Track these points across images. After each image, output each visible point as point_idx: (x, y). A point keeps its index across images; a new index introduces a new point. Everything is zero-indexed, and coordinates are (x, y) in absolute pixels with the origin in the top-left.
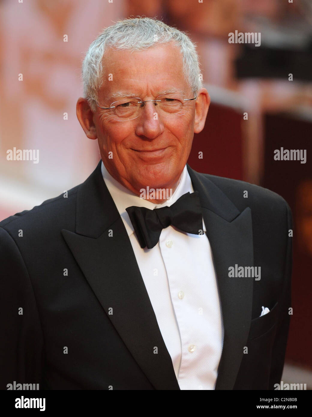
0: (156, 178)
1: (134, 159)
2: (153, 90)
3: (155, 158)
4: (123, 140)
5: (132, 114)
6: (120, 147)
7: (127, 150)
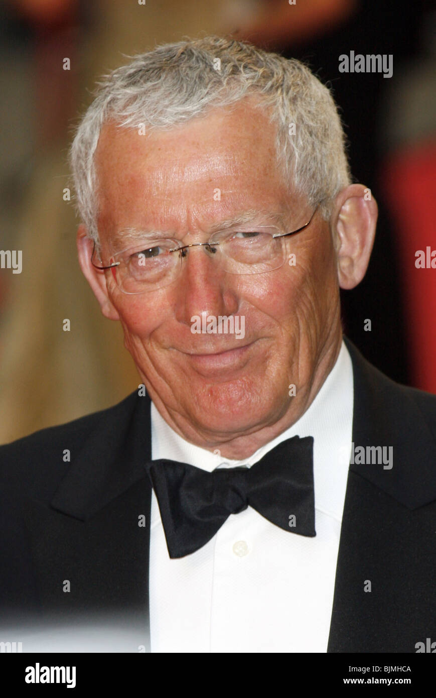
0: (232, 412)
1: (184, 371)
2: (200, 220)
3: (224, 368)
4: (154, 331)
5: (163, 275)
6: (150, 345)
7: (166, 352)
